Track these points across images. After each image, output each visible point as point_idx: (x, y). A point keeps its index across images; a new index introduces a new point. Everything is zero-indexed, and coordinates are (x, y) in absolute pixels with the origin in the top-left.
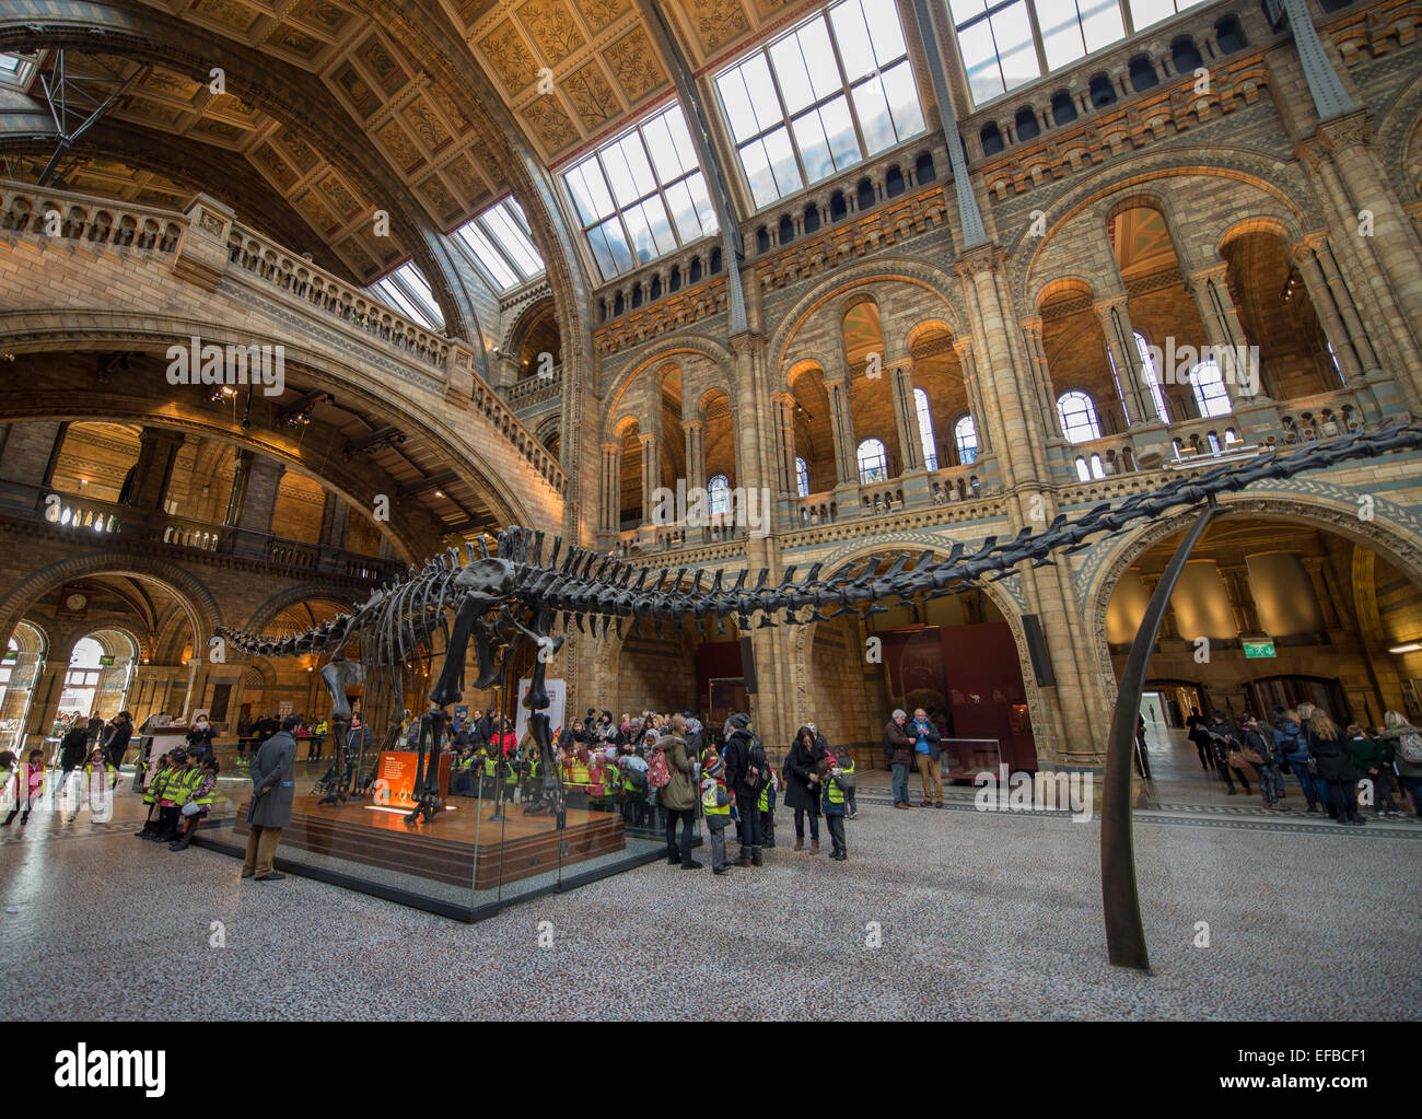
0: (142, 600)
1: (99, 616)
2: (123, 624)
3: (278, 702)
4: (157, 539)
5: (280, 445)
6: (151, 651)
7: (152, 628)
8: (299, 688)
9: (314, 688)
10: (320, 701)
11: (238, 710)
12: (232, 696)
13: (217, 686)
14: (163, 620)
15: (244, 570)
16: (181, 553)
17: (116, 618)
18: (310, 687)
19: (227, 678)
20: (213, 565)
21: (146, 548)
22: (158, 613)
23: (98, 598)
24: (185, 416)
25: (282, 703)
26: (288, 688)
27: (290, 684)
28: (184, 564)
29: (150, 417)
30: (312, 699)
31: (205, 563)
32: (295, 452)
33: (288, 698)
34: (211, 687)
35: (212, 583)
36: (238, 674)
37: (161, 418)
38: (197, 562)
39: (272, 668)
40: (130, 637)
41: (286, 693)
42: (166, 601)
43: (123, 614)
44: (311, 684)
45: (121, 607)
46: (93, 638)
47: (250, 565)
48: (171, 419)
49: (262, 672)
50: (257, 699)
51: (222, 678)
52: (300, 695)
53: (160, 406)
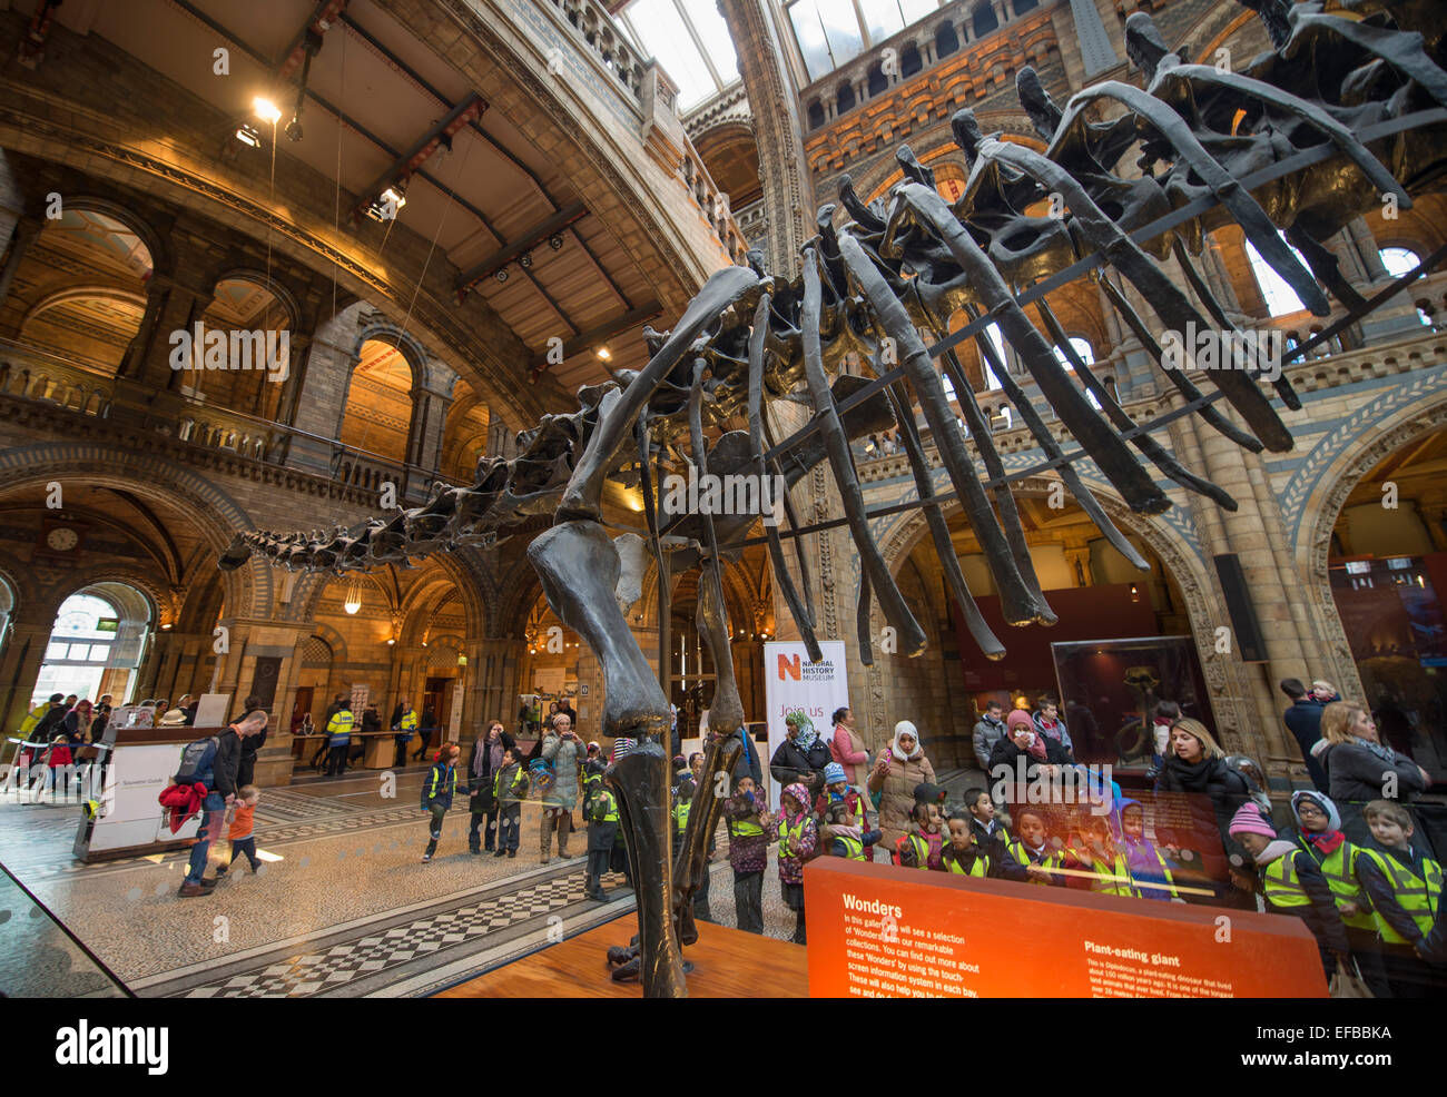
0: (160, 540)
1: (97, 561)
2: (131, 573)
3: (350, 685)
4: (166, 431)
5: (355, 256)
6: (174, 613)
7: (175, 580)
8: (376, 666)
9: (397, 667)
10: (404, 684)
11: (292, 697)
12: (283, 675)
13: (260, 661)
14: (191, 569)
15: (301, 490)
16: (205, 456)
17: (121, 565)
18: (392, 666)
19: (275, 647)
20: (255, 479)
21: (149, 443)
22: (185, 557)
23: (95, 536)
24: (189, 168)
25: (354, 686)
26: (362, 666)
27: (366, 661)
28: (210, 474)
29: (124, 154)
30: (395, 681)
31: (243, 476)
32: (380, 273)
33: (362, 680)
34: (250, 661)
35: (254, 505)
36: (292, 641)
37: (145, 161)
38: (231, 473)
39: (342, 639)
40: (144, 592)
41: (362, 672)
42: (193, 543)
43: (132, 560)
44: (393, 661)
45: (129, 549)
46: (92, 593)
47: (310, 484)
48: (164, 168)
49: (328, 645)
50: (323, 681)
51: (267, 648)
52: (378, 675)
53: (144, 139)
